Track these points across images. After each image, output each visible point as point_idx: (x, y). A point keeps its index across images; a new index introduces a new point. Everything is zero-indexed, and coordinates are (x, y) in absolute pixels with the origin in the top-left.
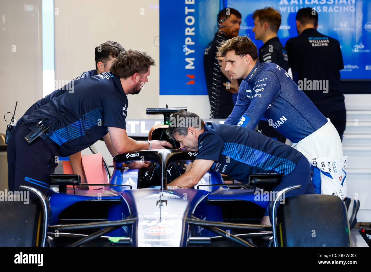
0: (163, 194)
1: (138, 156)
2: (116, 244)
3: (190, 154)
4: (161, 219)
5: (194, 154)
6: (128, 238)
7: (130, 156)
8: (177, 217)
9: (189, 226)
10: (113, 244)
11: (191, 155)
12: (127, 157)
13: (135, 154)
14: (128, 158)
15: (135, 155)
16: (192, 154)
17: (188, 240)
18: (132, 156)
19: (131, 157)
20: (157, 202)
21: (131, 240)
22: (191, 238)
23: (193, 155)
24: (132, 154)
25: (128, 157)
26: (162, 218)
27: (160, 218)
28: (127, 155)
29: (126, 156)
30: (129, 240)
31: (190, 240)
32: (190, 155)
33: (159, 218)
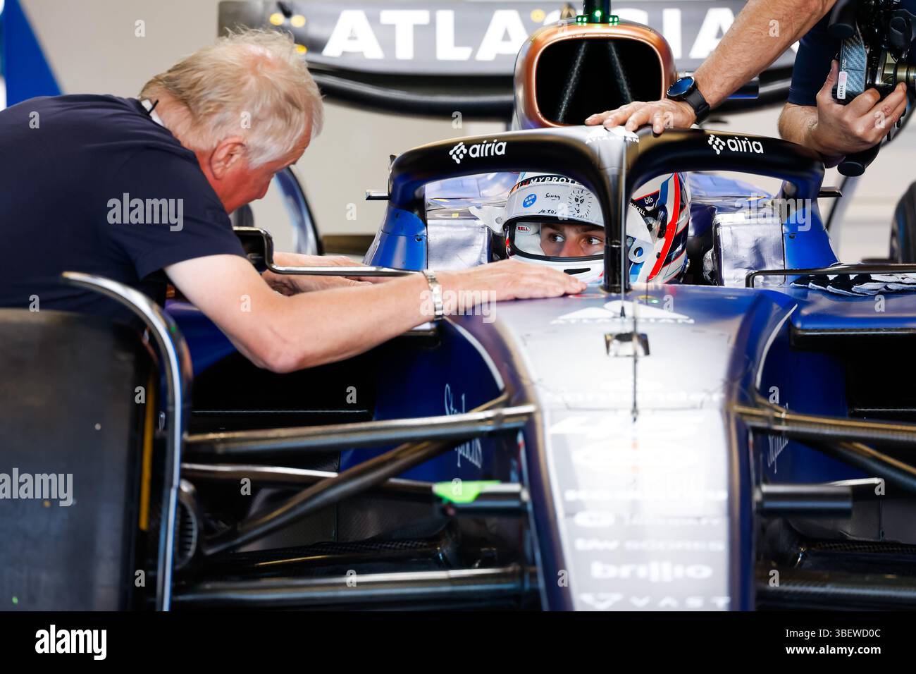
0: (623, 309)
1: (503, 152)
2: (464, 510)
3: (713, 143)
4: (635, 410)
5: (733, 145)
6: (514, 487)
7: (467, 156)
8: (702, 403)
9: (751, 438)
10: (451, 512)
11: (718, 147)
12: (454, 157)
13: (488, 146)
14: (458, 161)
15: (490, 148)
16: (724, 144)
17: (757, 496)
18: (477, 155)
19: (473, 156)
20: (608, 344)
21: (525, 496)
22: (766, 488)
23: (726, 147)
24: (478, 147)
25: (461, 156)
26: (639, 406)
27: (635, 405)
28: (456, 148)
29: (451, 153)
30: (516, 496)
31: (768, 496)
32: (714, 147)
33: (631, 406)
